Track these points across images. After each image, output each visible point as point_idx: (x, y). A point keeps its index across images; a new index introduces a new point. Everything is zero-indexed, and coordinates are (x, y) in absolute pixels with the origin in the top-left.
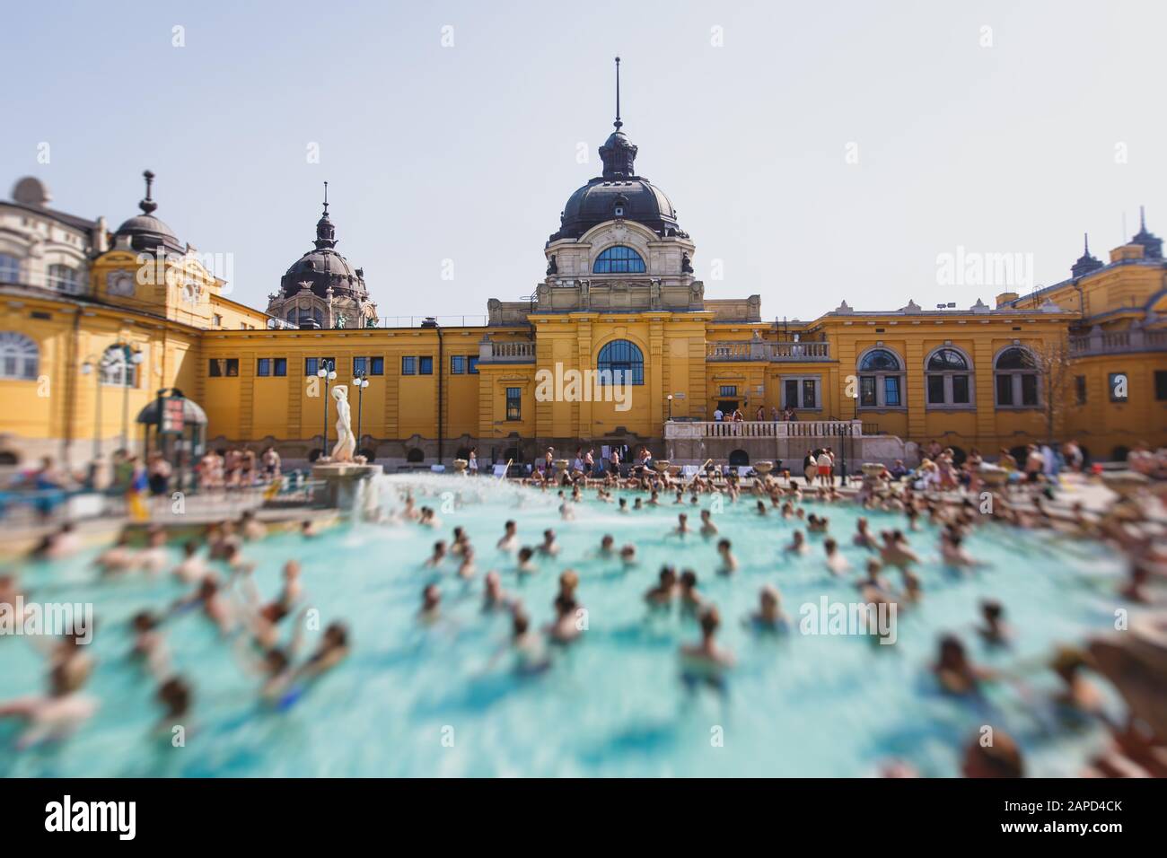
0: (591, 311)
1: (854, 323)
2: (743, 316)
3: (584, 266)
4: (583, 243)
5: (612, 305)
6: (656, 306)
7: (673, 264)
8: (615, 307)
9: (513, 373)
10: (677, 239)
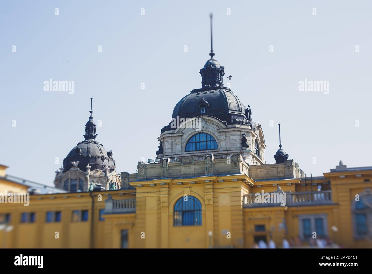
0: (168, 178)
1: (346, 177)
2: (282, 175)
3: (179, 148)
4: (177, 133)
5: (182, 173)
6: (209, 172)
7: (235, 142)
8: (184, 174)
9: (123, 220)
10: (238, 126)
